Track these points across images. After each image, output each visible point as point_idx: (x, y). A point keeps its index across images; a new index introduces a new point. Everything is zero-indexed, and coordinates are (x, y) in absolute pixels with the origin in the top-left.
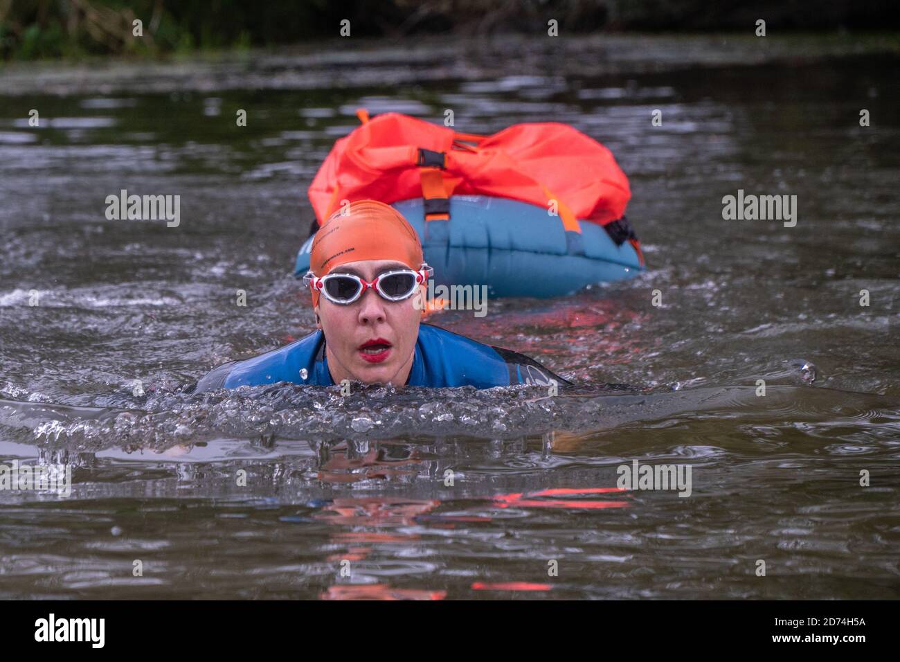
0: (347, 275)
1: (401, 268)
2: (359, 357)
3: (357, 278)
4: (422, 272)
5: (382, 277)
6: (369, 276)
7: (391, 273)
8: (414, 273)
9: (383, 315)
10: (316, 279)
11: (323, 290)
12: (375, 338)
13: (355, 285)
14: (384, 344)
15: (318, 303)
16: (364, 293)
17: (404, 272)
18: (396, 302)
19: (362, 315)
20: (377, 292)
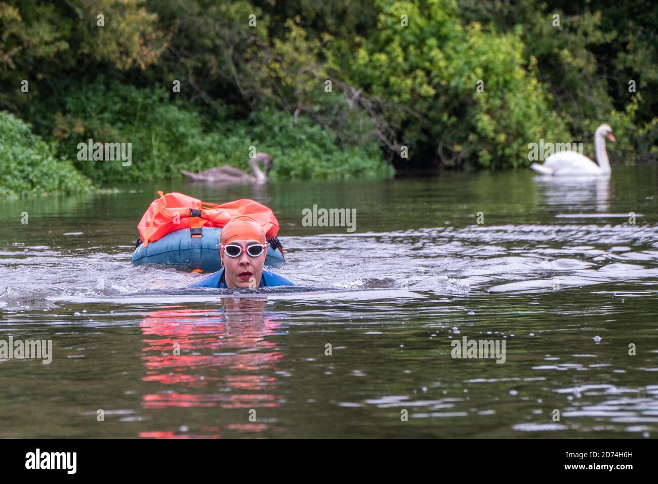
0: (236, 246)
1: (256, 243)
2: (238, 278)
3: (239, 247)
4: (266, 245)
5: (249, 247)
6: (244, 246)
7: (253, 245)
8: (262, 245)
9: (249, 262)
10: (222, 246)
11: (225, 251)
12: (246, 271)
13: (239, 250)
14: (249, 274)
15: (223, 257)
16: (242, 254)
17: (258, 245)
18: (255, 257)
19: (241, 262)
20: (247, 253)
